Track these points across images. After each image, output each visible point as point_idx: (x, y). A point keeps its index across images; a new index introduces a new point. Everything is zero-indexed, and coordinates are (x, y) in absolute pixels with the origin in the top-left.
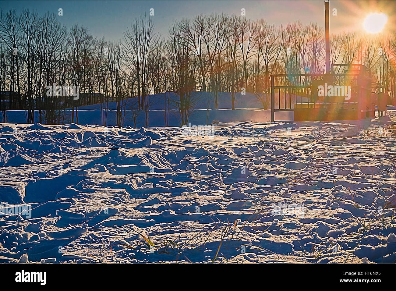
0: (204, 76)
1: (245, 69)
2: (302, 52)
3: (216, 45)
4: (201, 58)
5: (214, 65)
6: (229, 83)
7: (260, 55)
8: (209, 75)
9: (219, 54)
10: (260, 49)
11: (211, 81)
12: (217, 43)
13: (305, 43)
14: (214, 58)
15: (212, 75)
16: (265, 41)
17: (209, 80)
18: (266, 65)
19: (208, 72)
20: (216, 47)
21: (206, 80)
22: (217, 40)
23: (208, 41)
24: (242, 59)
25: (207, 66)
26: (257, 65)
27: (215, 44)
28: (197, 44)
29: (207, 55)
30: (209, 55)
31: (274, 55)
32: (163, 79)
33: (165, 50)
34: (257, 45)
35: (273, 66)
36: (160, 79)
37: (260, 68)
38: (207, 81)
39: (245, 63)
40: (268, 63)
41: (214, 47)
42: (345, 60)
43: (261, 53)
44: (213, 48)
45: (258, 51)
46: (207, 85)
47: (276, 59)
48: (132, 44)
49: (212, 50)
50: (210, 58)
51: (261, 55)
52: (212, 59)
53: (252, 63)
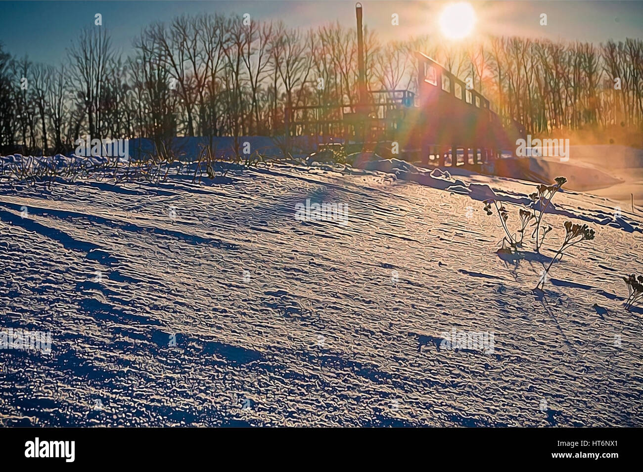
0: (189, 112)
1: (254, 100)
2: (344, 70)
3: (208, 61)
4: (185, 82)
5: (206, 93)
6: (230, 123)
7: (277, 76)
8: (198, 110)
9: (213, 75)
10: (278, 66)
11: (201, 120)
12: (209, 59)
13: (349, 54)
14: (206, 83)
15: (202, 110)
16: (285, 54)
17: (198, 118)
18: (289, 92)
19: (197, 105)
20: (207, 66)
21: (193, 118)
22: (209, 54)
23: (195, 56)
24: (250, 83)
25: (194, 96)
26: (273, 91)
27: (206, 60)
28: (177, 62)
29: (193, 79)
30: (197, 77)
31: (301, 75)
32: (125, 118)
33: (126, 72)
34: (273, 60)
35: (299, 93)
36: (121, 119)
37: (280, 96)
38: (195, 119)
39: (254, 90)
40: (290, 89)
41: (205, 66)
42: (413, 80)
43: (279, 73)
44: (203, 67)
45: (275, 70)
46: (194, 125)
47: (303, 80)
48: (78, 66)
49: (202, 70)
50: (199, 82)
51: (279, 76)
52: (202, 84)
53: (266, 89)
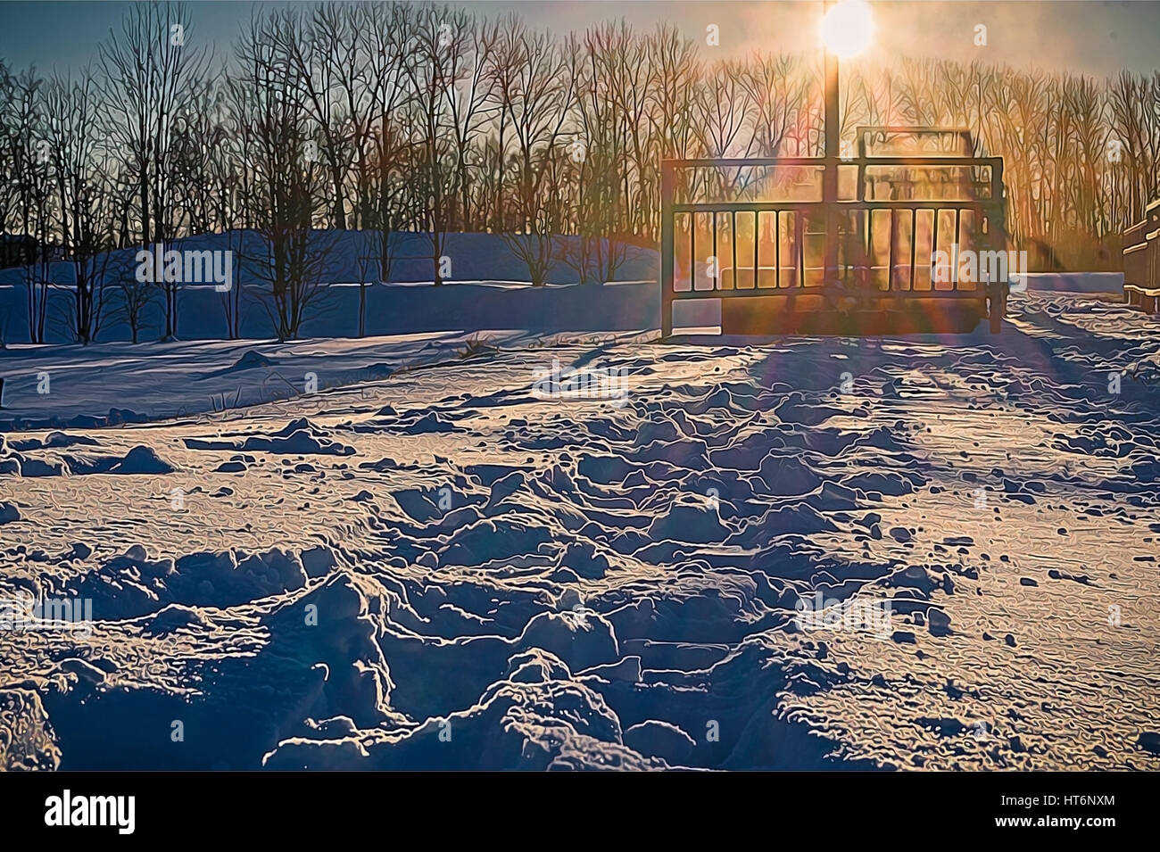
0: (338, 184)
1: (462, 165)
2: (632, 114)
3: (376, 89)
4: (332, 128)
5: (369, 150)
6: (415, 206)
7: (506, 120)
8: (354, 179)
9: (384, 115)
10: (507, 103)
11: (360, 200)
12: (379, 83)
13: (641, 84)
14: (371, 130)
15: (364, 181)
16: (521, 81)
17: (354, 196)
18: (526, 150)
19: (353, 170)
20: (375, 97)
21: (344, 195)
22: (378, 77)
23: (351, 79)
24: (453, 131)
25: (348, 153)
26: (496, 152)
27: (373, 88)
28: (318, 89)
29: (348, 121)
30: (354, 119)
31: (551, 120)
32: (218, 191)
33: (222, 105)
34: (497, 90)
35: (545, 155)
36: (208, 192)
37: (507, 159)
38: (348, 197)
39: (461, 145)
40: (529, 145)
41: (371, 97)
42: (759, 136)
43: (509, 114)
45: (501, 110)
46: (347, 208)
47: (553, 133)
48: (123, 82)
50: (358, 128)
51: (510, 120)
52: (364, 132)
53: (482, 145)
